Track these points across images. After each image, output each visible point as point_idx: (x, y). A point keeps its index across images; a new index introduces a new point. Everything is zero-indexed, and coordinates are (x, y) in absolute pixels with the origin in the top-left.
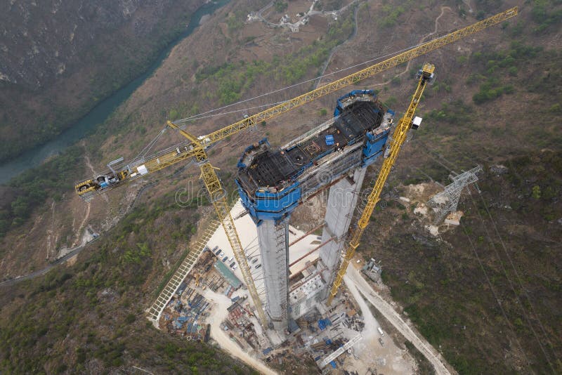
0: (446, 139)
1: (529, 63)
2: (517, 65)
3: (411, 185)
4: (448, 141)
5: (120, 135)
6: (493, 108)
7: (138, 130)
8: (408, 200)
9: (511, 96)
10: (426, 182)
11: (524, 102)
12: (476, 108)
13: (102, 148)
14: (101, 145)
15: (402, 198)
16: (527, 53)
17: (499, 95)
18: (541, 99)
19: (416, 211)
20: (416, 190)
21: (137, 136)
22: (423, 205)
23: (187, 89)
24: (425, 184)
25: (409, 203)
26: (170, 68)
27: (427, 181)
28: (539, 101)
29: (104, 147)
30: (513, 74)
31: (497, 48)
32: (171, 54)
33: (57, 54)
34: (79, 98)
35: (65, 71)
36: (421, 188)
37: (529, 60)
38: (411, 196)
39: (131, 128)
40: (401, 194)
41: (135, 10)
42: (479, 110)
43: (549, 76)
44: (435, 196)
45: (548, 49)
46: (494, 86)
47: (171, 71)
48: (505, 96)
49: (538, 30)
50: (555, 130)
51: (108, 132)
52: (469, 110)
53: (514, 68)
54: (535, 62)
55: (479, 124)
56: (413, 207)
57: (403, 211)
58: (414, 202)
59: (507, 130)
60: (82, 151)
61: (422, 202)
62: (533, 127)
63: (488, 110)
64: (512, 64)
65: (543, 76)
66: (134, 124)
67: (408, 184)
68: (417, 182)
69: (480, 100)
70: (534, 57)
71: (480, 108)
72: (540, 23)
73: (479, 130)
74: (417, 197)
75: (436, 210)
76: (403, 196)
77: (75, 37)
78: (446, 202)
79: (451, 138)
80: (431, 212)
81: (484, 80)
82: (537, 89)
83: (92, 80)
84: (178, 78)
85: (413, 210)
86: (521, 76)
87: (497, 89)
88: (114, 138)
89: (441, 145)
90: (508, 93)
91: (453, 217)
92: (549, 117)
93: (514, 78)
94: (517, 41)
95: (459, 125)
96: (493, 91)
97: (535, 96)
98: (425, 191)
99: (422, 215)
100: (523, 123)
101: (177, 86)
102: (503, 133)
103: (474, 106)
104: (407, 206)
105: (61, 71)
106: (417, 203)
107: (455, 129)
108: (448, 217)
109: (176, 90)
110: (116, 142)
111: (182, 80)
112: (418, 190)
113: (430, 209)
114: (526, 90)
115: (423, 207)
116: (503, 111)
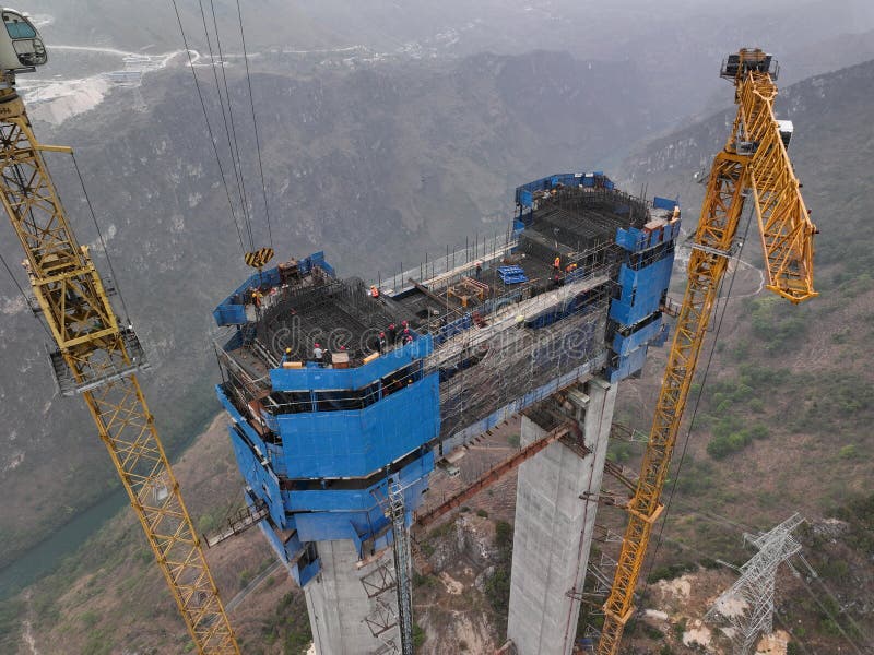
0: (683, 519)
1: (775, 392)
2: (758, 397)
3: (662, 581)
4: (689, 522)
5: (102, 570)
6: (746, 462)
7: (138, 557)
8: (664, 616)
9: (767, 443)
10: (691, 573)
11: (792, 449)
12: (717, 465)
13: (62, 599)
14: (61, 595)
15: (650, 612)
16: (768, 378)
17: (747, 442)
18: (818, 442)
19: (688, 637)
20: (675, 591)
21: (135, 569)
22: (698, 623)
23: (232, 477)
24: (691, 577)
25: (668, 622)
26: (208, 448)
27: (692, 569)
28: (817, 445)
29: (64, 598)
30: (756, 410)
31: (719, 377)
32: (213, 426)
33: (13, 436)
34: (39, 509)
35: (22, 465)
36: (683, 585)
37: (774, 389)
38: (668, 607)
39: (126, 556)
40: (646, 602)
41: (160, 365)
42: (723, 469)
43: (815, 406)
44: (718, 601)
45: (796, 371)
46: (736, 429)
47: (209, 451)
48: (758, 443)
49: (771, 349)
50: (865, 485)
51: (80, 568)
52: (706, 469)
53: (756, 401)
54: (784, 390)
55: (732, 488)
56: (679, 630)
57: (659, 642)
58: (676, 619)
59: (783, 495)
60: (22, 610)
61: (694, 616)
62: (824, 486)
63: (737, 466)
64: (750, 396)
65: (806, 409)
66: (132, 546)
67: (655, 580)
68: (673, 573)
69: (721, 453)
70: (779, 383)
71: (722, 465)
72: (769, 339)
73: (733, 500)
74: (683, 607)
75: (729, 632)
76: (651, 607)
77: (52, 409)
78: (745, 610)
79: (692, 516)
80: (721, 639)
81: (716, 422)
82: (803, 428)
83: (70, 476)
84: (219, 460)
85: (680, 637)
86: (770, 411)
87: (743, 432)
88: (89, 577)
89: (679, 530)
90: (761, 438)
91: (771, 646)
92: (844, 468)
93: (761, 416)
94: (745, 364)
95: (698, 495)
96: (737, 436)
97: (805, 439)
98: (694, 590)
99: (703, 647)
100: (805, 481)
101: (218, 473)
102: (778, 501)
103: (711, 462)
104: (664, 629)
105: (16, 463)
106: (685, 620)
107: (693, 502)
108: (760, 648)
109: (215, 481)
110: (92, 584)
111: (226, 463)
112: (679, 590)
113: (716, 633)
114: (789, 431)
115: (699, 630)
116: (762, 466)
